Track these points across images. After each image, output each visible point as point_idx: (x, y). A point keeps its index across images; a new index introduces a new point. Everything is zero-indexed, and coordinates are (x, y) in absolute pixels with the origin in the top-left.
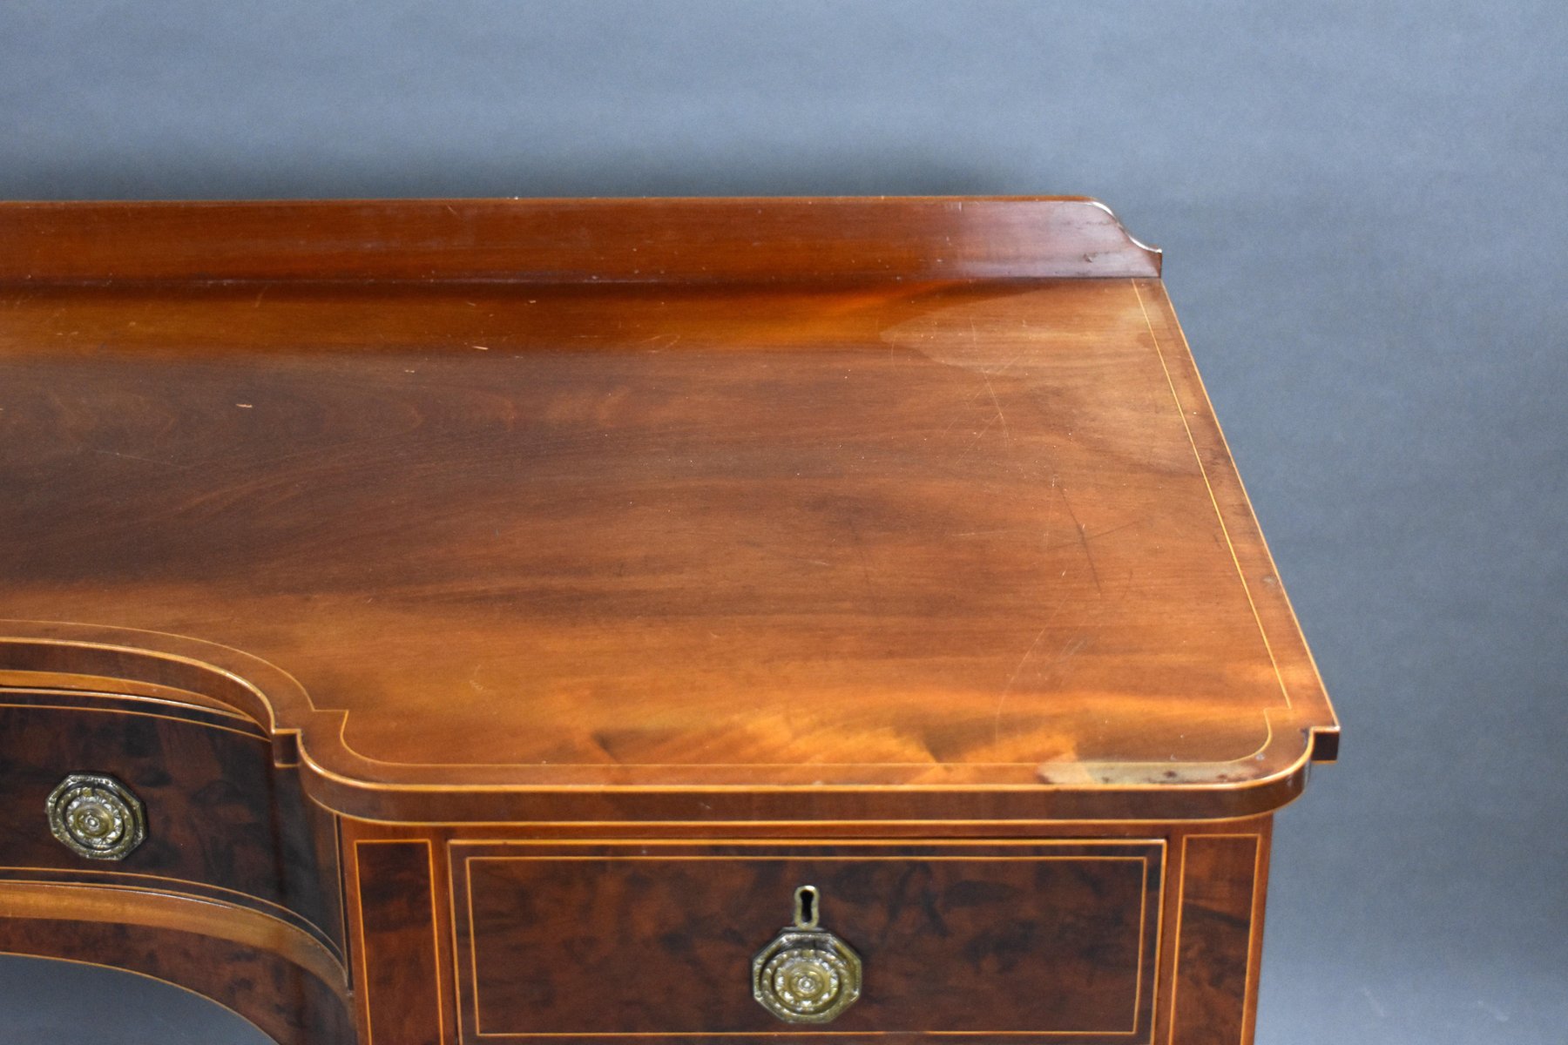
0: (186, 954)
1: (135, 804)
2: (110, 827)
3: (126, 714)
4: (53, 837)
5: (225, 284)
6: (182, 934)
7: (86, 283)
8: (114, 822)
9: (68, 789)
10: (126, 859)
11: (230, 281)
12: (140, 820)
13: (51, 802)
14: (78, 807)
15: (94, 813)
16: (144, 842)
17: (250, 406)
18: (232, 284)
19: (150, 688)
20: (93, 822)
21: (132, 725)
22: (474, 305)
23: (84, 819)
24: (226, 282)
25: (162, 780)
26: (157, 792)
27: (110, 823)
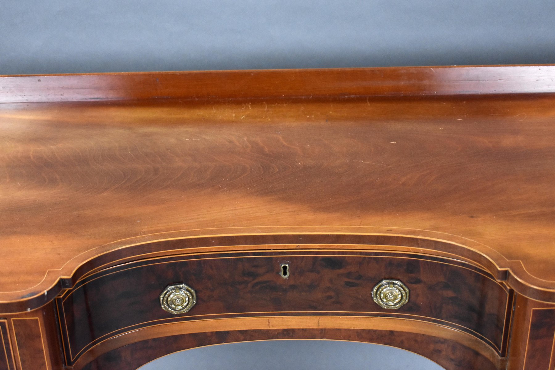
0: (416, 341)
1: (407, 290)
2: (397, 298)
3: (408, 259)
4: (374, 301)
5: (352, 97)
6: (416, 335)
7: (303, 97)
8: (398, 296)
9: (382, 285)
10: (399, 309)
11: (353, 96)
12: (408, 296)
13: (375, 289)
14: (386, 291)
15: (392, 293)
16: (408, 302)
17: (396, 143)
18: (355, 97)
19: (420, 250)
20: (391, 296)
21: (409, 263)
22: (445, 103)
23: (388, 295)
24: (352, 96)
25: (418, 281)
26: (415, 286)
27: (397, 296)
